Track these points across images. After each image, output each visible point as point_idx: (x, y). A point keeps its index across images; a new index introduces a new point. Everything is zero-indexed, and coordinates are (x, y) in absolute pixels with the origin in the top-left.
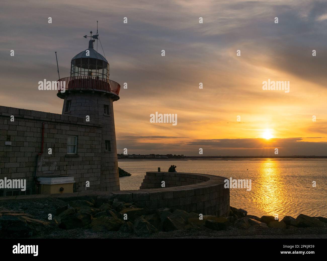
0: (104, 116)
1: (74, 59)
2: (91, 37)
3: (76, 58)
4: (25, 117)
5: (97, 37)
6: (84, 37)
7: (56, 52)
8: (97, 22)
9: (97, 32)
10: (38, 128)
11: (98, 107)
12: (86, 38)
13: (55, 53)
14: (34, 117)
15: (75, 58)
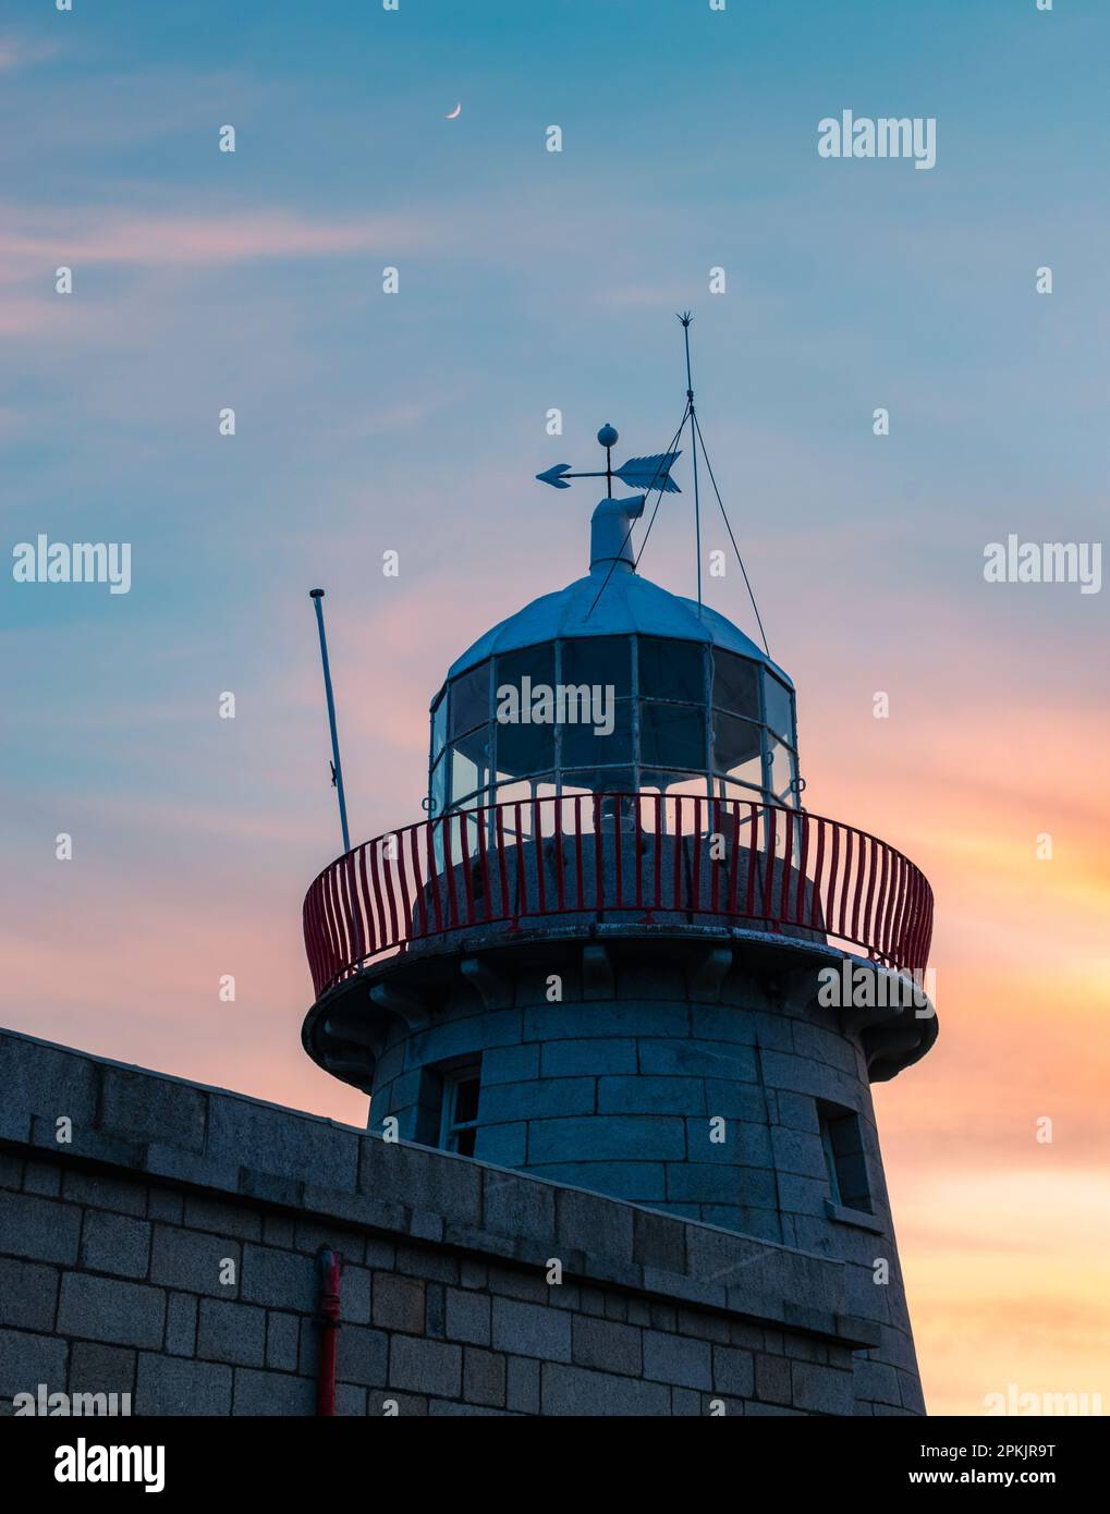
0: (834, 1222)
1: (487, 660)
2: (609, 473)
3: (503, 647)
4: (159, 1162)
5: (666, 476)
6: (538, 477)
7: (317, 594)
8: (686, 323)
9: (692, 410)
10: (273, 1315)
11: (768, 1125)
12: (566, 486)
13: (312, 601)
14: (244, 1173)
15: (485, 652)
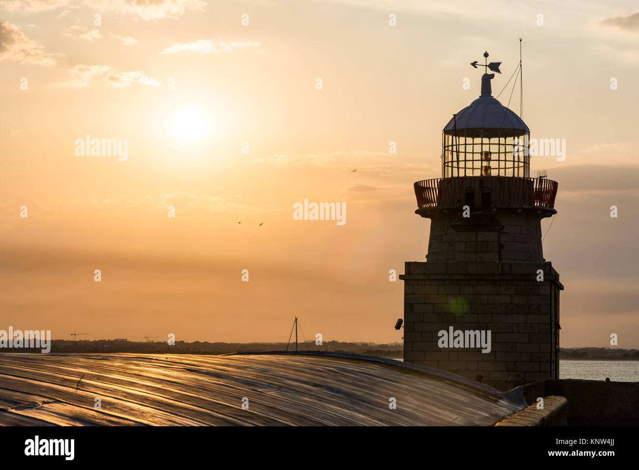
2: (486, 66)
5: (498, 68)
6: (471, 64)
8: (521, 41)
